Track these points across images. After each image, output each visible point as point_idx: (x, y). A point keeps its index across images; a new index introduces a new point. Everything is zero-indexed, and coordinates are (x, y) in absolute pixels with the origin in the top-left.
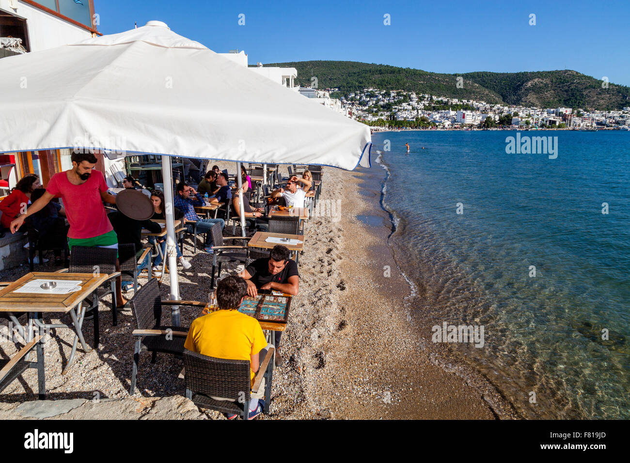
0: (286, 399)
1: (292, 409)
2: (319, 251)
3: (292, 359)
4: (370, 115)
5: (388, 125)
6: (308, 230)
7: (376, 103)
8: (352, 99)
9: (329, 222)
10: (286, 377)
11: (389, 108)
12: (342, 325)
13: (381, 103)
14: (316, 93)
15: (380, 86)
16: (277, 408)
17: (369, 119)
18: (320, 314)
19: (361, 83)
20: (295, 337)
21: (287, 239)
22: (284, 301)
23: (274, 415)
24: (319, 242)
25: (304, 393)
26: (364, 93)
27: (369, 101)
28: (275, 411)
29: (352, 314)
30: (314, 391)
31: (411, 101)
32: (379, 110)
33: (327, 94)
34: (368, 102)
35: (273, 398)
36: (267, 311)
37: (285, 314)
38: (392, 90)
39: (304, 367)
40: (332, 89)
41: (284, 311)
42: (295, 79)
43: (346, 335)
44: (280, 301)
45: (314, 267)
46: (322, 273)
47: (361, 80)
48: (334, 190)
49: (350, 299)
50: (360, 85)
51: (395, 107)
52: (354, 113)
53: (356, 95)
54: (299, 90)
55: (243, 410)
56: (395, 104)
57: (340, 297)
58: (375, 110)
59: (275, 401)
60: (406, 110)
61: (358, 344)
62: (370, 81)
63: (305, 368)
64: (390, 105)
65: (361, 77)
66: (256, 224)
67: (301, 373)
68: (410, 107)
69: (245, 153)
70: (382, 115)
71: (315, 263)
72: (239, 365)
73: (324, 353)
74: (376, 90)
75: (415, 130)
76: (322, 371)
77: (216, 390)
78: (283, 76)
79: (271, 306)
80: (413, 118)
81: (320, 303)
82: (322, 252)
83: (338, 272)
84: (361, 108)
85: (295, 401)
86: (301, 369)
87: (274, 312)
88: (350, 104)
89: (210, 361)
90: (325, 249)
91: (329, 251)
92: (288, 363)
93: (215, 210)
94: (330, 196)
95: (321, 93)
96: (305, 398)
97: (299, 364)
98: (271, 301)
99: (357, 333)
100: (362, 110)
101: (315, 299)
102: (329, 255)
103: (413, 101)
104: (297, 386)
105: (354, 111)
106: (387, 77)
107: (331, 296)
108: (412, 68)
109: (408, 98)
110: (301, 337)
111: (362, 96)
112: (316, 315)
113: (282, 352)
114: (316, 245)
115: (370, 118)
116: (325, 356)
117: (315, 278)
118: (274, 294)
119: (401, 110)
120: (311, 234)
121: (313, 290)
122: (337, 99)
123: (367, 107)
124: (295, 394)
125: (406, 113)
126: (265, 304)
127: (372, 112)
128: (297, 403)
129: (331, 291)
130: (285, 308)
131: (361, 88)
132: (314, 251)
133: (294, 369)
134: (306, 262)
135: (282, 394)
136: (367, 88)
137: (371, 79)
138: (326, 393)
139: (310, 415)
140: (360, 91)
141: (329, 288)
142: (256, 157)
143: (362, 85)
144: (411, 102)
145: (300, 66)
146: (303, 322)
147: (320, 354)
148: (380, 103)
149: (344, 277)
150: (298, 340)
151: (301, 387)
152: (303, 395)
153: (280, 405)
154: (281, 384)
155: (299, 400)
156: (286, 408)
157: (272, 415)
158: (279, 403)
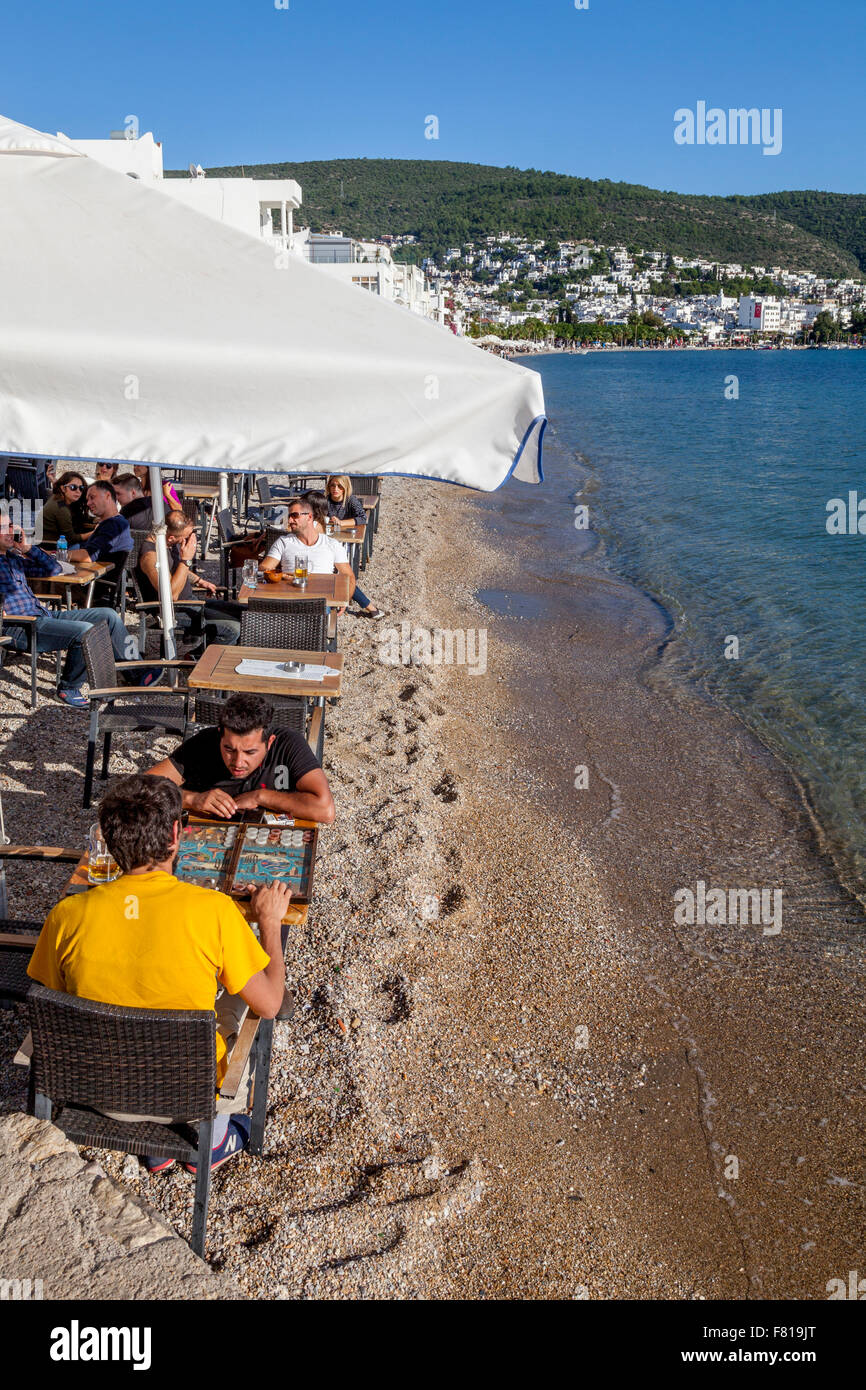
0: (309, 1109)
1: (325, 1137)
2: (380, 693)
3: (320, 999)
4: (503, 308)
5: (553, 337)
6: (348, 634)
7: (521, 275)
8: (453, 266)
9: (404, 610)
10: (306, 1048)
11: (556, 290)
12: (452, 900)
13: (535, 275)
14: (356, 249)
15: (531, 227)
16: (283, 1136)
17: (502, 320)
18: (391, 870)
19: (477, 221)
20: (326, 937)
21: (296, 665)
22: (296, 840)
23: (276, 1154)
24: (378, 669)
25: (356, 1093)
26: (487, 248)
27: (500, 270)
28: (278, 1145)
29: (479, 868)
30: (384, 1086)
31: (615, 269)
32: (528, 295)
33: (386, 252)
34: (498, 271)
35: (273, 1108)
36: (253, 870)
37: (303, 876)
38: (564, 239)
39: (353, 1020)
40: (399, 238)
41: (300, 868)
42: (295, 211)
43: (465, 926)
44: (286, 841)
45: (368, 739)
46: (392, 754)
47: (476, 211)
48: (415, 521)
49: (472, 825)
50: (475, 225)
51: (573, 286)
52: (459, 304)
53: (465, 252)
54: (307, 242)
55: (196, 1147)
56: (574, 277)
57: (443, 820)
58: (517, 293)
59: (278, 1116)
60: (602, 294)
61: (499, 949)
62: (503, 215)
63: (357, 1023)
64: (557, 281)
65: (478, 205)
66: (204, 623)
67: (347, 1036)
68: (614, 288)
69: (205, 444)
70: (536, 309)
71: (370, 727)
72: (184, 1024)
73: (407, 980)
74: (519, 239)
75: (626, 348)
76: (404, 1029)
77: (120, 1093)
78: (261, 203)
79: (262, 856)
80: (622, 316)
81: (391, 840)
82: (389, 697)
83: (435, 750)
84: (478, 288)
85: (334, 1114)
86: (347, 1026)
87: (272, 873)
88: (447, 278)
89: (103, 1016)
90: (395, 687)
91: (408, 693)
92: (309, 1010)
93: (89, 585)
94: (404, 536)
95: (369, 248)
96: (360, 1105)
97: (341, 1011)
98: (262, 842)
99: (495, 920)
100: (484, 296)
101: (376, 830)
102: (409, 704)
103: (619, 270)
104: (337, 1072)
105: (460, 297)
106: (551, 204)
107: (419, 820)
108: (615, 180)
109: (607, 262)
110: (343, 935)
111: (481, 258)
112: (380, 874)
113: (290, 978)
114: (372, 675)
115: (505, 316)
116: (411, 986)
117: (374, 770)
118: (270, 823)
119: (588, 294)
120: (356, 645)
121: (369, 802)
122: (414, 267)
123: (496, 287)
124: (333, 1094)
125: (602, 303)
126: (245, 852)
127: (510, 299)
128: (340, 1119)
129: (417, 803)
130: (302, 861)
131: (477, 234)
132: (368, 695)
133: (326, 1026)
134: (347, 724)
135: (297, 1097)
136: (496, 235)
137: (503, 211)
138: (418, 1089)
139: (375, 1152)
140: (476, 243)
141: (412, 796)
142: (233, 454)
143: (481, 226)
144: (614, 274)
145: (307, 174)
146: (345, 895)
147: (397, 982)
148: (530, 275)
149: (452, 765)
150: (335, 944)
151: (348, 1076)
152: (354, 1096)
153: (293, 1129)
154: (291, 1068)
155: (344, 1112)
156: (309, 1136)
157: (269, 1157)
158: (290, 1123)
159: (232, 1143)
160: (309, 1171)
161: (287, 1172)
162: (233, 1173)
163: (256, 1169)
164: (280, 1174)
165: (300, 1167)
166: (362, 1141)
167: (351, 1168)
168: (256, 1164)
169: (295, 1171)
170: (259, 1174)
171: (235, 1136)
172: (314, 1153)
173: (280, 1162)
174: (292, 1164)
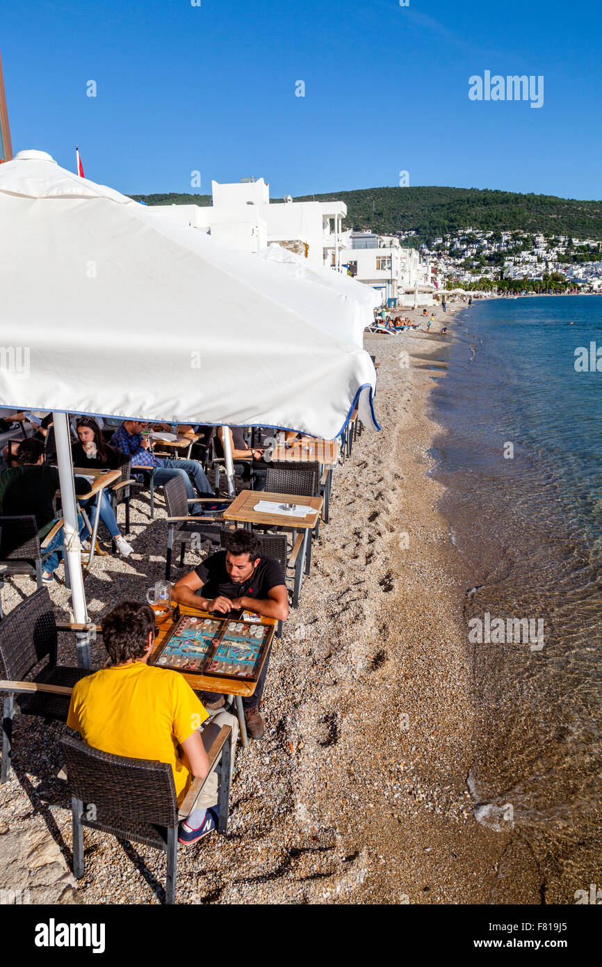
0: (261, 805)
1: (268, 826)
2: (356, 516)
3: (281, 726)
4: (467, 272)
5: (496, 289)
6: (343, 477)
7: (478, 253)
8: (438, 248)
9: (380, 462)
10: (267, 760)
11: (499, 260)
12: (379, 660)
13: (487, 252)
14: (379, 240)
15: (485, 224)
16: (242, 823)
17: (466, 279)
18: (342, 638)
19: (452, 221)
20: (293, 682)
21: (291, 506)
22: (259, 633)
23: (235, 835)
24: (358, 500)
25: (293, 796)
26: (458, 237)
27: (466, 250)
28: (238, 828)
29: (400, 638)
30: (312, 792)
31: (536, 247)
32: (482, 264)
33: (396, 241)
34: (464, 251)
35: (239, 801)
36: (226, 655)
37: (257, 660)
38: (505, 230)
39: (299, 743)
40: (406, 233)
41: (256, 653)
42: (343, 220)
43: (384, 679)
44: (252, 633)
45: (344, 547)
46: (356, 557)
47: (452, 215)
48: (396, 404)
49: (400, 607)
50: (451, 224)
51: (510, 258)
52: (440, 270)
53: (445, 240)
54: (351, 237)
55: (167, 843)
56: (510, 253)
57: (382, 604)
58: (475, 263)
59: (240, 808)
60: (527, 262)
61: (404, 696)
62: (468, 217)
63: (301, 746)
64: (500, 255)
65: (453, 212)
66: (252, 471)
67: (294, 754)
68: (535, 258)
70: (487, 272)
71: (346, 538)
73: (339, 716)
74: (478, 231)
75: (541, 295)
76: (332, 752)
78: (324, 216)
79: (234, 644)
80: (539, 276)
81: (346, 617)
82: (361, 519)
83: (383, 555)
84: (452, 261)
85: (276, 810)
86: (295, 747)
87: (237, 657)
88: (434, 256)
90: (367, 512)
91: (374, 516)
92: (274, 733)
94: (388, 414)
95: (386, 239)
96: (293, 806)
97: (292, 736)
98: (237, 633)
99: (405, 675)
100: (455, 266)
101: (338, 609)
102: (373, 524)
103: (538, 248)
104: (283, 780)
105: (441, 266)
106: (497, 209)
107: (365, 604)
108: (537, 193)
109: (531, 242)
110: (304, 682)
111: (454, 243)
112: (334, 640)
113: (266, 710)
114: (353, 504)
115: (468, 277)
116: (341, 721)
117: (344, 568)
118: (245, 620)
119: (519, 262)
120: (346, 485)
121: (337, 590)
122: (413, 249)
123: (463, 260)
124: (278, 795)
125: (526, 267)
126: (225, 640)
127: (472, 267)
128: (279, 814)
129: (366, 592)
130: (258, 649)
131: (452, 229)
132: (349, 517)
133: (282, 746)
134: (332, 536)
135: (255, 795)
136: (464, 229)
137: (469, 214)
138: (335, 794)
139: (299, 839)
140: (452, 234)
141: (364, 587)
143: (455, 224)
144: (535, 250)
145: (350, 198)
146: (310, 653)
147: (333, 718)
148: (484, 252)
149: (394, 566)
150: (298, 687)
151: (290, 783)
152: (291, 798)
153: (249, 817)
154: (256, 773)
155: (283, 809)
156: (258, 824)
157: (231, 837)
158: (248, 813)
159: (208, 825)
160: (253, 850)
161: (240, 849)
162: (205, 846)
163: (220, 845)
164: (234, 850)
165: (247, 847)
166: (291, 831)
167: (282, 849)
168: (221, 841)
169: (244, 849)
170: (222, 848)
171: (211, 820)
172: (259, 836)
173: (236, 842)
174: (243, 844)
